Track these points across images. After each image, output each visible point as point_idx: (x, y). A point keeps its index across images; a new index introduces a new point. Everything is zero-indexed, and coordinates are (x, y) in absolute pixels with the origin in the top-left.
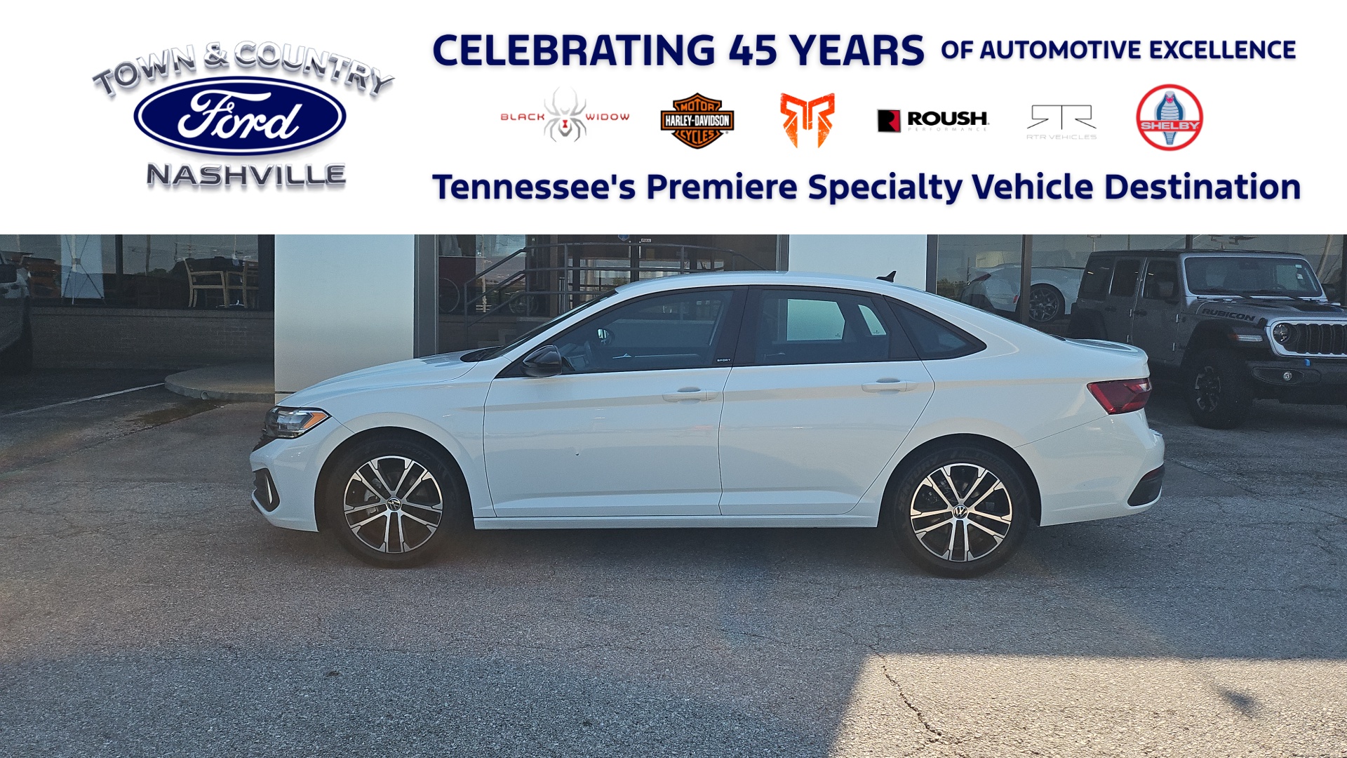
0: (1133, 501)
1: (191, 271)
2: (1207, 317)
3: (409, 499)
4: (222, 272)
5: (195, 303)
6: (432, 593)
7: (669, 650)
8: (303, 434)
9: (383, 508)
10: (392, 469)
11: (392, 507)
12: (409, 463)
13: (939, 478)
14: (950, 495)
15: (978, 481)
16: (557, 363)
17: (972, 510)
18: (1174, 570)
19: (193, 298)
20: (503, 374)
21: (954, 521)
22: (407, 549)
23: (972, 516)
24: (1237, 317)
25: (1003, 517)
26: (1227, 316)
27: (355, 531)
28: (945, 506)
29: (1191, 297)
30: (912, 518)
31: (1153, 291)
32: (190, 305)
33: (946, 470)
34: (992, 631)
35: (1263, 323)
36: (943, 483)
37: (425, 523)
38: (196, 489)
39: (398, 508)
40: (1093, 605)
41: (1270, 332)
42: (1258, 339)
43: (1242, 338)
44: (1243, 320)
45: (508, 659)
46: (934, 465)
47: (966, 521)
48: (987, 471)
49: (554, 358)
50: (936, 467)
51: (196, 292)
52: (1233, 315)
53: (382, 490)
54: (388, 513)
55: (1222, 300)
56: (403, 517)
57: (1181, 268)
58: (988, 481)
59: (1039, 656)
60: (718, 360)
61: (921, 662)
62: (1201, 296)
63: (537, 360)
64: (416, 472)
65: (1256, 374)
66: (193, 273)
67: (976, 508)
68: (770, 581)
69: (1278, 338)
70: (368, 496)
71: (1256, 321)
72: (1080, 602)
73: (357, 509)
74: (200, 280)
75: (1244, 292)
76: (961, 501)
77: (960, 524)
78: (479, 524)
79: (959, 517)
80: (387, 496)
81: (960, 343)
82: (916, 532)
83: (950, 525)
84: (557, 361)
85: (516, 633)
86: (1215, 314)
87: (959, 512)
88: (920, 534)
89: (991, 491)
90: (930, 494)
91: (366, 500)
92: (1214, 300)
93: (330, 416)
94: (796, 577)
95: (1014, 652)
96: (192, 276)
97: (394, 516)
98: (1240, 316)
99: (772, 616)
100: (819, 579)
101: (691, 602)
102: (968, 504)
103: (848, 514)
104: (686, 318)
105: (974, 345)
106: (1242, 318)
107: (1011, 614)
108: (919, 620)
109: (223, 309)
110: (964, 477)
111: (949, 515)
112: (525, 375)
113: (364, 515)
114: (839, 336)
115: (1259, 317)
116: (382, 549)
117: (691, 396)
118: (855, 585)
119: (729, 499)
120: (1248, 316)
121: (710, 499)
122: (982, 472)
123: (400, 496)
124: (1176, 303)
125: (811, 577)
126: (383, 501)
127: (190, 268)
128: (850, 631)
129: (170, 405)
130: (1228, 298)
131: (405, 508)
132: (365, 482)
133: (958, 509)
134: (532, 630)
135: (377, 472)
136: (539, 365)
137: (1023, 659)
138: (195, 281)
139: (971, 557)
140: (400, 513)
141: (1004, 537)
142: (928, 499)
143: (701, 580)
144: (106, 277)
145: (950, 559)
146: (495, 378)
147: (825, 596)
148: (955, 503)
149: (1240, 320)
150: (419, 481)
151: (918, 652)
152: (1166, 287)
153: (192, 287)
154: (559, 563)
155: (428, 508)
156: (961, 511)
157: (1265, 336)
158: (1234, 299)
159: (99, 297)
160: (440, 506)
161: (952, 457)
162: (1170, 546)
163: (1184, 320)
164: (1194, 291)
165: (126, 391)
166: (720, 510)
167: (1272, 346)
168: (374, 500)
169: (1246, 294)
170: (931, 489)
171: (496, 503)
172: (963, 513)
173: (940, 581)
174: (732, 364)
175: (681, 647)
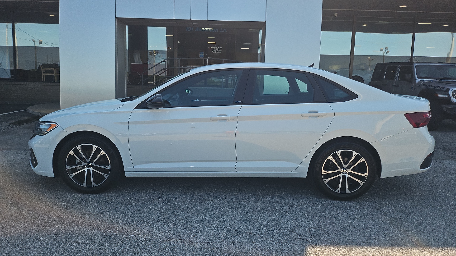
0: (422, 167)
1: (42, 68)
2: (424, 87)
3: (95, 163)
4: (54, 69)
5: (44, 80)
6: (103, 208)
7: (210, 243)
8: (47, 133)
9: (84, 167)
10: (87, 150)
11: (88, 167)
12: (95, 147)
13: (335, 156)
14: (340, 164)
15: (353, 158)
16: (161, 102)
17: (350, 171)
18: (436, 196)
19: (43, 78)
20: (136, 108)
21: (341, 175)
22: (95, 185)
23: (349, 173)
24: (437, 87)
25: (364, 174)
26: (433, 87)
27: (71, 177)
28: (338, 169)
29: (418, 80)
30: (322, 174)
31: (402, 78)
32: (42, 81)
33: (339, 152)
34: (365, 231)
35: (448, 90)
36: (336, 158)
37: (102, 174)
38: (20, 153)
39: (90, 167)
40: (407, 216)
41: (451, 93)
42: (446, 96)
43: (440, 96)
44: (440, 89)
45: (129, 248)
46: (333, 150)
47: (347, 176)
48: (357, 153)
49: (159, 100)
50: (335, 151)
51: (45, 76)
52: (435, 87)
53: (83, 159)
54: (86, 169)
55: (430, 81)
56: (93, 171)
57: (414, 68)
58: (358, 158)
59: (391, 247)
60: (236, 102)
61: (334, 252)
62: (422, 80)
63: (152, 101)
64: (98, 151)
65: (445, 110)
66: (43, 69)
67: (352, 170)
68: (258, 202)
69: (453, 95)
70: (77, 162)
71: (445, 89)
72: (400, 214)
73: (72, 167)
74: (46, 72)
75: (438, 78)
76: (345, 166)
77: (344, 177)
78: (127, 174)
79: (344, 173)
80: (85, 162)
81: (346, 95)
82: (324, 180)
83: (340, 177)
84: (160, 101)
85: (137, 231)
86: (428, 86)
87: (344, 171)
88: (326, 181)
89: (359, 162)
90: (331, 163)
91: (76, 163)
92: (427, 81)
93: (59, 126)
94: (269, 200)
95: (378, 245)
96: (43, 70)
97: (89, 171)
98: (438, 87)
99: (259, 222)
100: (280, 200)
101: (222, 213)
102: (348, 168)
103: (294, 172)
104: (224, 87)
105: (352, 96)
106: (439, 88)
107: (371, 222)
108: (329, 224)
109: (55, 82)
110: (347, 155)
111: (339, 173)
112: (147, 108)
113: (75, 170)
114: (287, 93)
115: (446, 87)
116: (84, 185)
117: (223, 118)
118: (297, 204)
119: (240, 165)
120: (442, 87)
121: (232, 165)
122: (355, 153)
123: (91, 161)
124: (412, 82)
125: (276, 200)
126: (84, 164)
127: (42, 67)
128: (297, 231)
129: (26, 118)
130: (432, 80)
131: (93, 167)
132: (75, 155)
133: (343, 170)
134: (145, 230)
135: (80, 151)
136: (153, 103)
137: (384, 249)
138: (44, 72)
139: (349, 192)
140: (92, 169)
141: (364, 183)
142: (330, 166)
143: (227, 201)
144: (11, 70)
145: (339, 192)
146: (134, 109)
147: (284, 210)
148: (342, 167)
149: (438, 89)
150: (99, 155)
151: (331, 245)
152: (408, 76)
153: (43, 74)
154: (164, 191)
155: (104, 167)
156: (345, 171)
157: (448, 95)
158: (435, 81)
159: (8, 77)
160: (109, 167)
161: (342, 146)
162: (430, 184)
163: (415, 89)
164: (419, 78)
165: (12, 112)
166: (236, 169)
167: (451, 99)
168: (79, 163)
169: (439, 79)
170: (332, 161)
171: (134, 166)
172: (345, 172)
173: (335, 202)
174: (242, 104)
175: (215, 241)
